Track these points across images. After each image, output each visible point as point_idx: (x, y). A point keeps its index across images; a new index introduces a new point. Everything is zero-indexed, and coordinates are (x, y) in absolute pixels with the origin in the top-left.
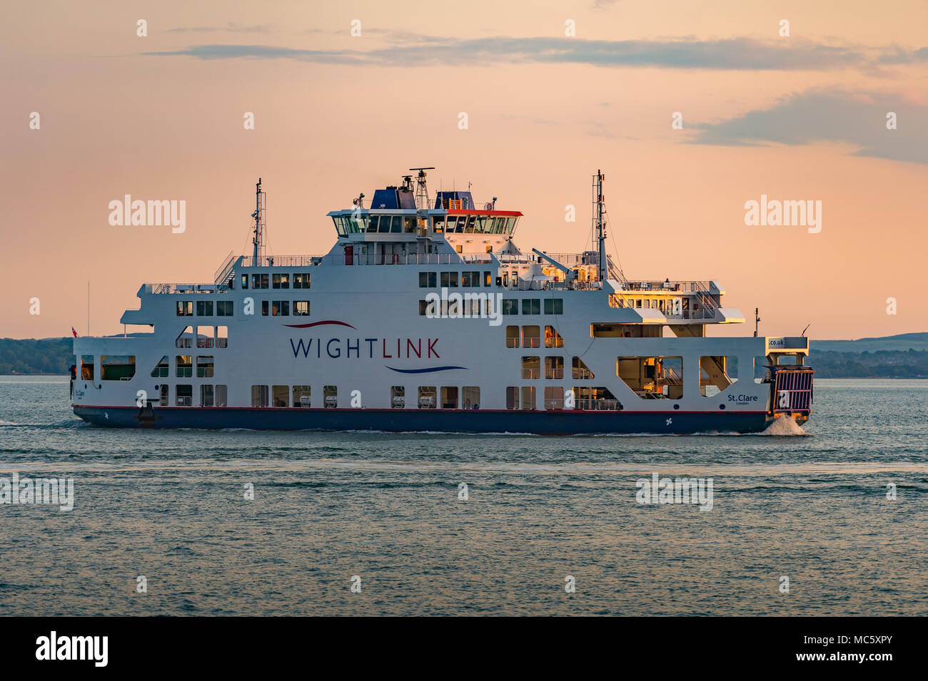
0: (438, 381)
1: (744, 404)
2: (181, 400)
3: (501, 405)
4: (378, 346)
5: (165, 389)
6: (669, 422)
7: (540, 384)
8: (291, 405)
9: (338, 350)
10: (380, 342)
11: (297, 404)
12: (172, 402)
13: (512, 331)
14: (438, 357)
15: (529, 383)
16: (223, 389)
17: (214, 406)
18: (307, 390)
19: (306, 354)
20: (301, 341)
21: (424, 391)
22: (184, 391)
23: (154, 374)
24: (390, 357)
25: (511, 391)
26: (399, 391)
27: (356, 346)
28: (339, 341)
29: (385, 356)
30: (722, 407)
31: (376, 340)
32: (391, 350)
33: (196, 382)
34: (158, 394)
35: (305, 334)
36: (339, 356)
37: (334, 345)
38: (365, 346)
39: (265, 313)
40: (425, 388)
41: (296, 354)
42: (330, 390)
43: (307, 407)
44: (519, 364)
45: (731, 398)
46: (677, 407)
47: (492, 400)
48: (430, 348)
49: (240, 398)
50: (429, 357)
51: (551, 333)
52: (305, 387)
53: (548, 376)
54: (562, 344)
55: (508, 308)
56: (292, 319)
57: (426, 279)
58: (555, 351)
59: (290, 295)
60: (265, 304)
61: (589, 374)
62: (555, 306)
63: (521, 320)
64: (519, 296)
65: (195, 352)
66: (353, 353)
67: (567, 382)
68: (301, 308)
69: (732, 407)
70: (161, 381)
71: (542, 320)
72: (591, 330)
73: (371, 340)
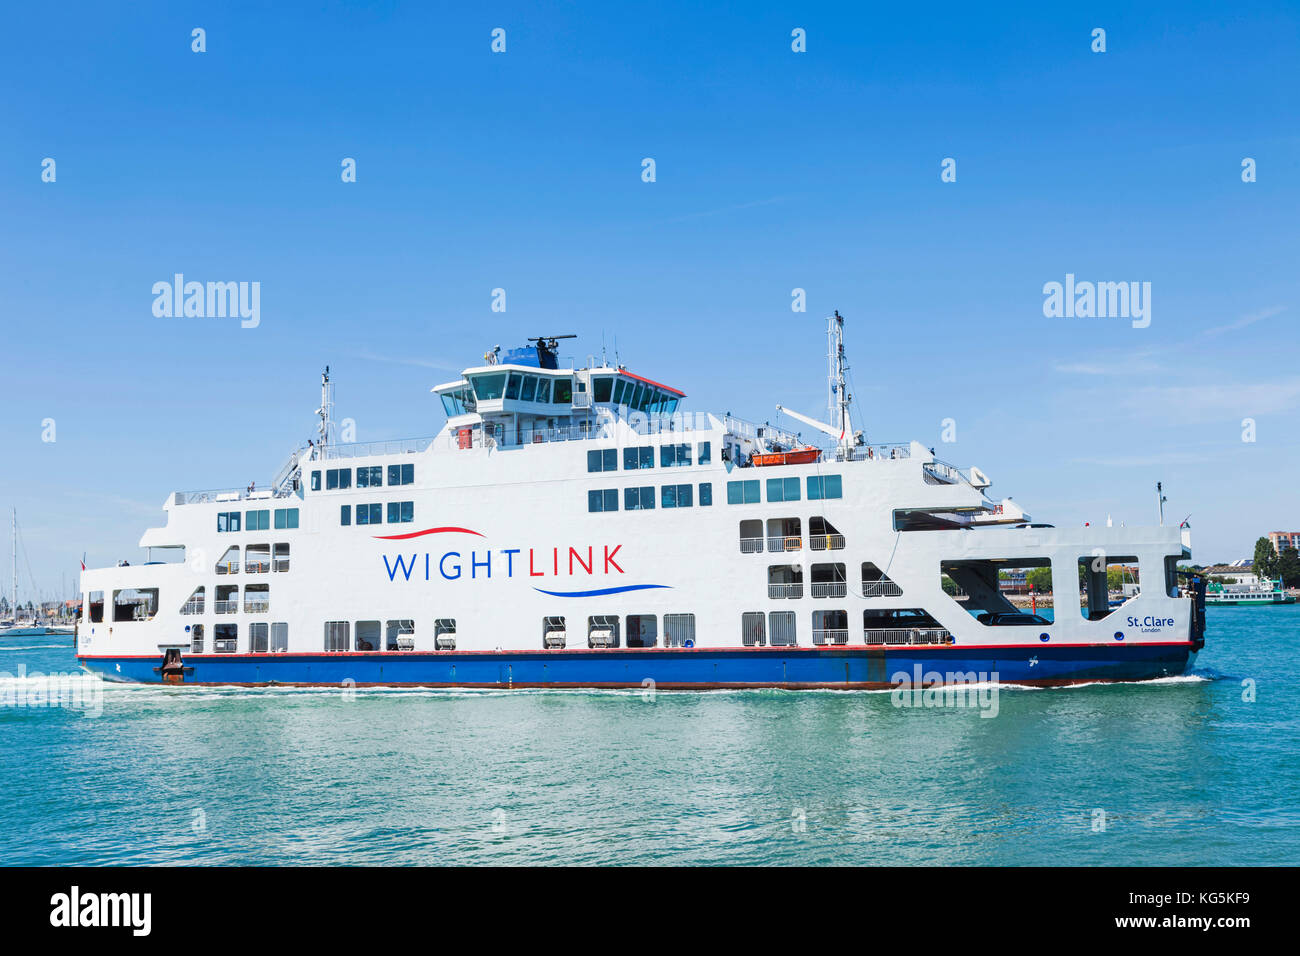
0: (622, 607)
1: (1153, 631)
2: (221, 645)
3: (734, 640)
4: (521, 562)
5: (198, 631)
6: (1033, 662)
7: (805, 607)
8: (383, 649)
9: (458, 568)
10: (524, 556)
11: (392, 646)
12: (209, 648)
13: (749, 529)
14: (621, 571)
15: (784, 605)
16: (282, 629)
17: (269, 651)
18: (408, 626)
19: (407, 576)
20: (400, 558)
21: (596, 623)
22: (226, 633)
23: (185, 610)
24: (542, 574)
25: (752, 624)
26: (556, 623)
27: (486, 561)
28: (458, 555)
29: (532, 574)
30: (1119, 635)
31: (518, 551)
32: (543, 563)
33: (243, 621)
34: (188, 638)
35: (406, 548)
36: (459, 576)
37: (451, 561)
38: (500, 563)
39: (346, 520)
40: (599, 619)
41: (392, 577)
42: (446, 626)
43: (409, 651)
44: (762, 578)
45: (1133, 621)
46: (1044, 637)
47: (719, 632)
48: (608, 559)
49: (307, 640)
50: (606, 571)
51: (819, 526)
52: (405, 623)
53: (817, 593)
54: (839, 543)
55: (742, 493)
56: (386, 527)
57: (601, 461)
58: (827, 556)
59: (384, 495)
60: (346, 510)
61: (893, 590)
62: (827, 487)
63: (765, 511)
64: (762, 474)
65: (242, 579)
66: (481, 571)
67: (855, 603)
68: (402, 511)
69: (1134, 637)
70: (194, 619)
71: (804, 509)
72: (890, 520)
73: (510, 552)
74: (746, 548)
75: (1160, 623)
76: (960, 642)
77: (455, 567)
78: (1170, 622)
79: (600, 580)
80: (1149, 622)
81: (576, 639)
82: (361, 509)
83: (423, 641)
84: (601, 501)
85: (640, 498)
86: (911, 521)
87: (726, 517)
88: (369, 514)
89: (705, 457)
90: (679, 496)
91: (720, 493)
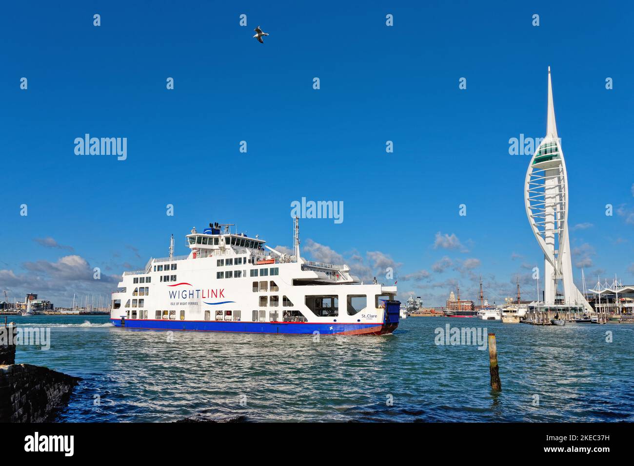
0: (224, 308)
1: (370, 319)
2: (133, 317)
3: (250, 320)
5: (128, 312)
6: (331, 328)
7: (268, 310)
8: (168, 319)
10: (201, 291)
11: (171, 319)
12: (130, 318)
13: (255, 285)
15: (263, 308)
16: (146, 312)
17: (144, 319)
18: (174, 313)
22: (134, 313)
23: (126, 306)
25: (255, 313)
26: (208, 313)
29: (203, 297)
30: (359, 321)
32: (206, 295)
33: (138, 309)
34: (126, 314)
35: (174, 289)
37: (185, 293)
38: (195, 293)
39: (161, 280)
40: (218, 312)
42: (183, 313)
43: (174, 320)
44: (258, 300)
45: (364, 316)
46: (335, 320)
47: (246, 317)
48: (221, 293)
49: (152, 316)
51: (273, 284)
52: (174, 311)
53: (271, 305)
54: (277, 290)
55: (254, 273)
56: (170, 283)
57: (220, 263)
58: (274, 293)
59: (170, 273)
60: (161, 277)
61: (291, 304)
62: (275, 272)
63: (259, 279)
64: (259, 267)
65: (138, 297)
67: (281, 308)
68: (174, 278)
69: (364, 321)
70: (128, 309)
71: (269, 278)
72: (291, 282)
73: (198, 290)
74: (254, 291)
75: (372, 316)
76: (309, 321)
78: (376, 316)
79: (219, 300)
80: (369, 316)
81: (212, 318)
82: (165, 277)
83: (177, 317)
84: (220, 275)
85: (229, 274)
86: (297, 282)
87: (250, 280)
88: (166, 279)
89: (245, 262)
90: (238, 274)
91: (248, 273)
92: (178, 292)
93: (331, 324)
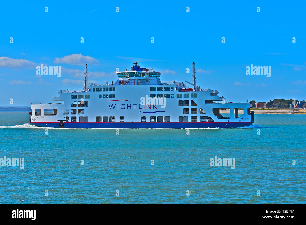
0: (157, 115)
2: (73, 121)
3: (177, 121)
4: (137, 106)
5: (67, 118)
6: (227, 125)
7: (190, 116)
8: (109, 122)
9: (125, 107)
11: (111, 121)
12: (70, 121)
13: (180, 102)
15: (186, 115)
16: (87, 118)
17: (84, 122)
19: (114, 108)
22: (74, 118)
23: (64, 114)
25: (180, 117)
26: (144, 118)
27: (130, 106)
28: (124, 105)
29: (139, 109)
30: (240, 121)
31: (137, 104)
33: (78, 116)
34: (65, 119)
35: (114, 103)
38: (133, 106)
39: (101, 97)
40: (152, 117)
41: (111, 108)
42: (122, 118)
43: (114, 122)
44: (182, 111)
45: (242, 119)
46: (228, 121)
47: (174, 120)
48: (154, 106)
49: (92, 120)
50: (154, 109)
51: (193, 102)
52: (113, 117)
53: (192, 113)
54: (196, 105)
55: (178, 96)
56: (109, 99)
57: (153, 89)
58: (194, 107)
59: (109, 93)
60: (100, 95)
62: (194, 96)
63: (183, 99)
64: (183, 93)
65: (77, 108)
66: (129, 108)
67: (198, 115)
68: (113, 96)
69: (242, 121)
70: (66, 115)
71: (190, 99)
72: (204, 102)
73: (135, 105)
74: (180, 105)
75: (246, 119)
76: (215, 122)
77: (124, 107)
78: (248, 119)
81: (148, 120)
83: (117, 120)
84: (153, 96)
85: (160, 96)
86: (207, 102)
87: (176, 100)
88: (105, 96)
89: (173, 89)
90: (167, 96)
91: (175, 96)
92: (116, 106)
93: (226, 123)
